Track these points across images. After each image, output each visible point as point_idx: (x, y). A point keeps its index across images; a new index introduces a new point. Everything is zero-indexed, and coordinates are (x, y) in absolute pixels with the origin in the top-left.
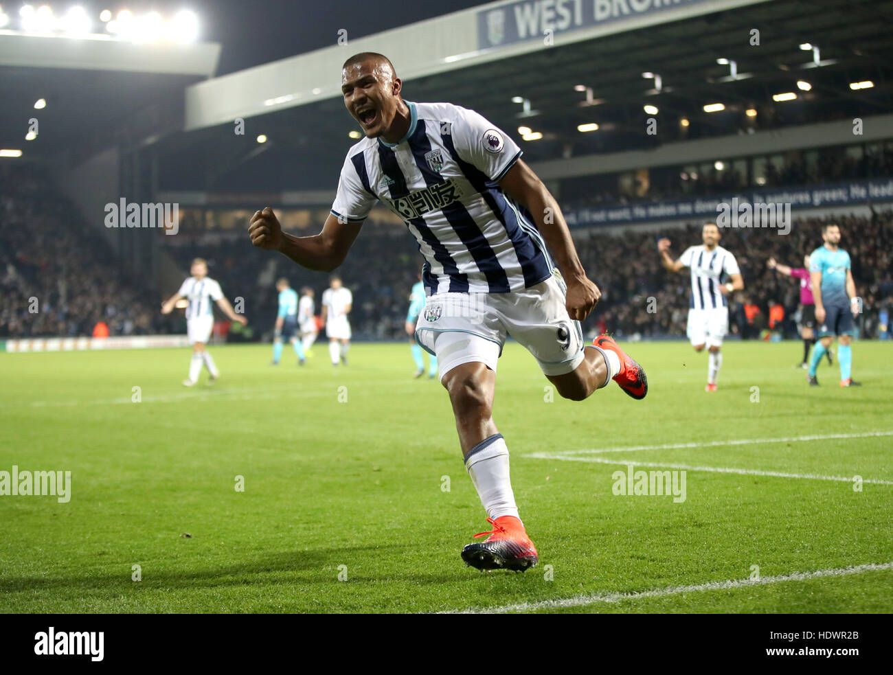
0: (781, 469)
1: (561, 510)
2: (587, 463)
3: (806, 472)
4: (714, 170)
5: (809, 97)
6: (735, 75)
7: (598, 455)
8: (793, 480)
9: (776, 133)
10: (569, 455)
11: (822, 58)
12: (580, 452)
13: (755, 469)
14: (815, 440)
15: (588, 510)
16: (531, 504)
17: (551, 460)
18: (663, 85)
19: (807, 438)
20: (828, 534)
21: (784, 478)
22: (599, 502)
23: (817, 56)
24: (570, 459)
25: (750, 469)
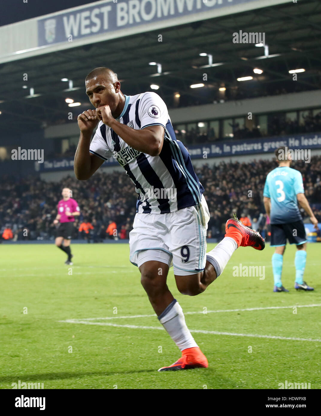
0: (231, 330)
1: (81, 358)
2: (102, 327)
3: (249, 332)
4: (198, 128)
5: (261, 78)
6: (211, 64)
7: (109, 321)
8: (239, 338)
9: (239, 103)
10: (90, 321)
11: (270, 53)
12: (98, 319)
13: (214, 330)
14: (256, 311)
15: (99, 358)
16: (61, 355)
17: (78, 324)
18: (163, 71)
19: (252, 309)
20: (259, 374)
21: (234, 336)
22: (107, 353)
23: (267, 51)
24: (91, 323)
25: (211, 330)
